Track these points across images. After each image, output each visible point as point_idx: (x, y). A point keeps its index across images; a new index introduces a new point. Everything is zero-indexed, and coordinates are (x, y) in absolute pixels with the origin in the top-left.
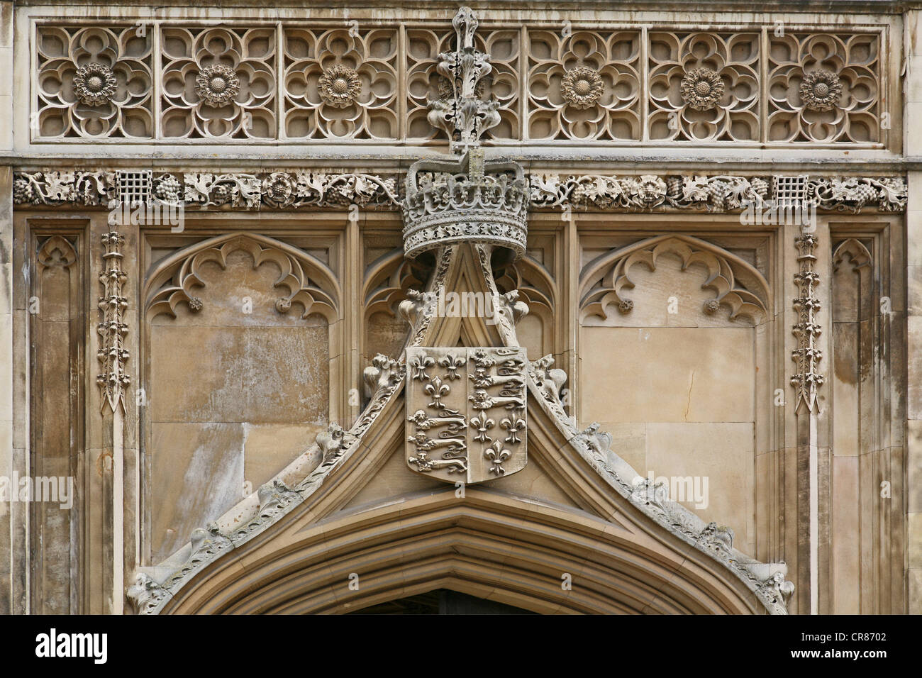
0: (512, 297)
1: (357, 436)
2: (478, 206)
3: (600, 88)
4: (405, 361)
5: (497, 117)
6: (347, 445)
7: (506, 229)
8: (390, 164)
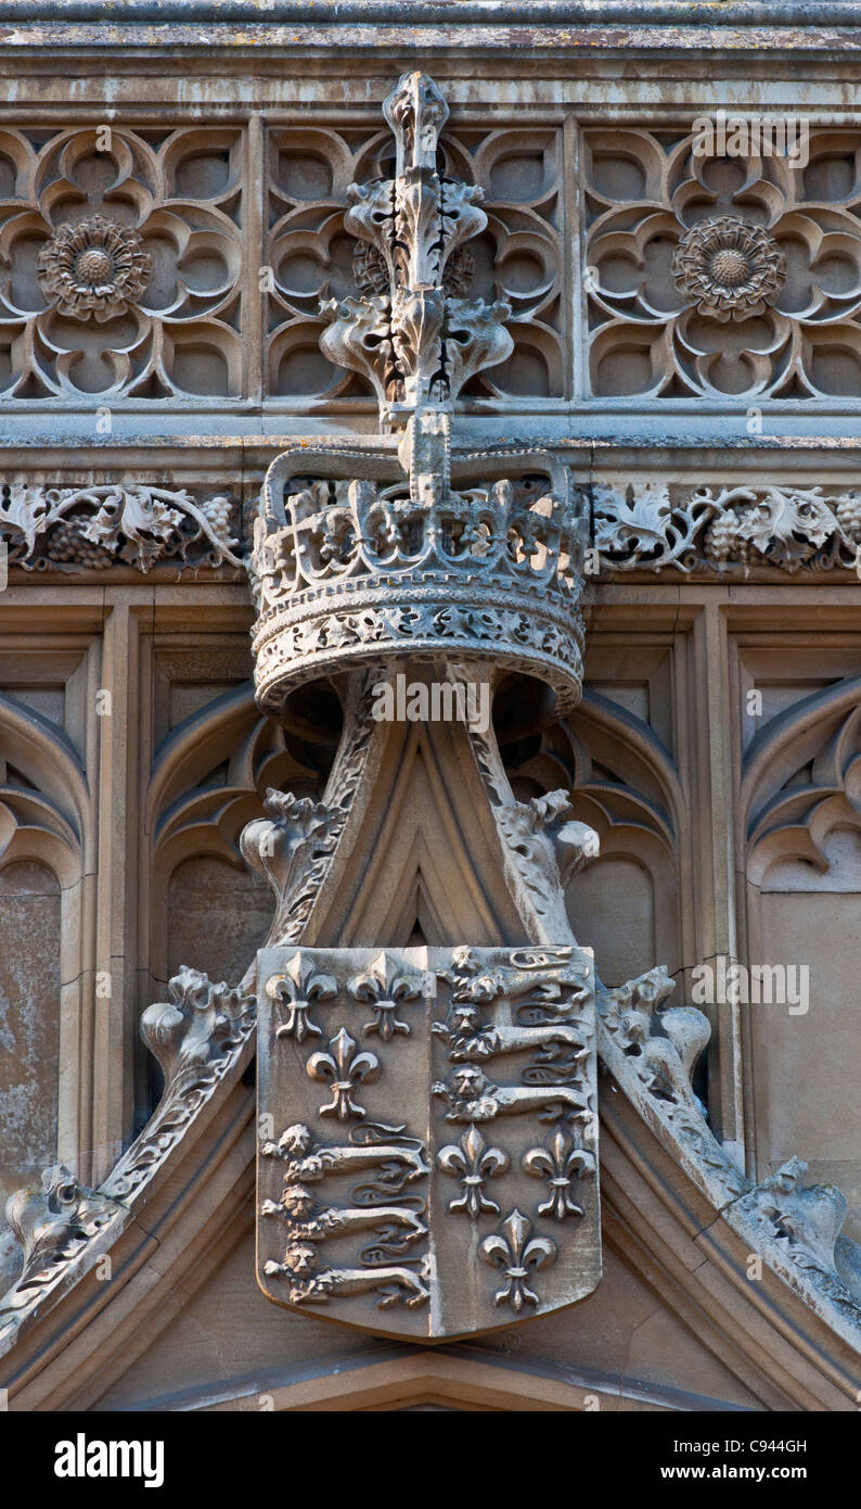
0: (550, 810)
1: (118, 1199)
2: (432, 562)
3: (774, 268)
4: (254, 988)
5: (503, 340)
6: (89, 1228)
7: (514, 622)
8: (218, 460)
